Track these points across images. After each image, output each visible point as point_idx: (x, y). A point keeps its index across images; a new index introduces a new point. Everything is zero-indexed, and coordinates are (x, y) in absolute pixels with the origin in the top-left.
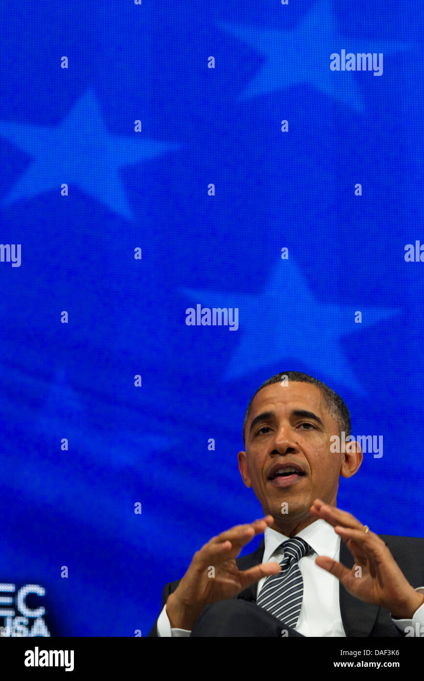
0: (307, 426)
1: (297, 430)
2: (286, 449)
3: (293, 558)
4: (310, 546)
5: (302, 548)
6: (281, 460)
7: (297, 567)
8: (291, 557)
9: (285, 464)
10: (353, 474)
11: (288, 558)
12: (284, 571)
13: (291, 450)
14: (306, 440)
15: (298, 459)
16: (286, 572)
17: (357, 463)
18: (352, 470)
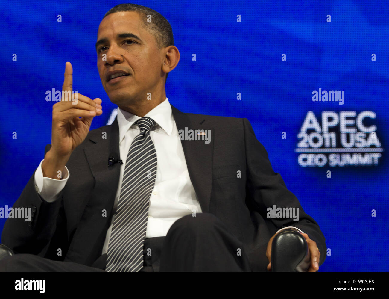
0: (129, 42)
1: (123, 46)
2: (113, 61)
3: (147, 131)
4: (156, 122)
5: (151, 123)
6: (111, 69)
7: (150, 138)
8: (146, 130)
9: (114, 71)
10: (172, 69)
11: (144, 131)
12: (143, 140)
13: (117, 61)
14: (129, 52)
15: (124, 67)
16: (144, 140)
17: (176, 61)
18: (171, 66)
